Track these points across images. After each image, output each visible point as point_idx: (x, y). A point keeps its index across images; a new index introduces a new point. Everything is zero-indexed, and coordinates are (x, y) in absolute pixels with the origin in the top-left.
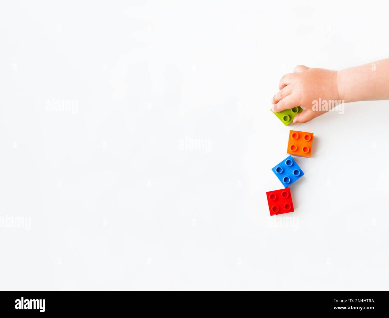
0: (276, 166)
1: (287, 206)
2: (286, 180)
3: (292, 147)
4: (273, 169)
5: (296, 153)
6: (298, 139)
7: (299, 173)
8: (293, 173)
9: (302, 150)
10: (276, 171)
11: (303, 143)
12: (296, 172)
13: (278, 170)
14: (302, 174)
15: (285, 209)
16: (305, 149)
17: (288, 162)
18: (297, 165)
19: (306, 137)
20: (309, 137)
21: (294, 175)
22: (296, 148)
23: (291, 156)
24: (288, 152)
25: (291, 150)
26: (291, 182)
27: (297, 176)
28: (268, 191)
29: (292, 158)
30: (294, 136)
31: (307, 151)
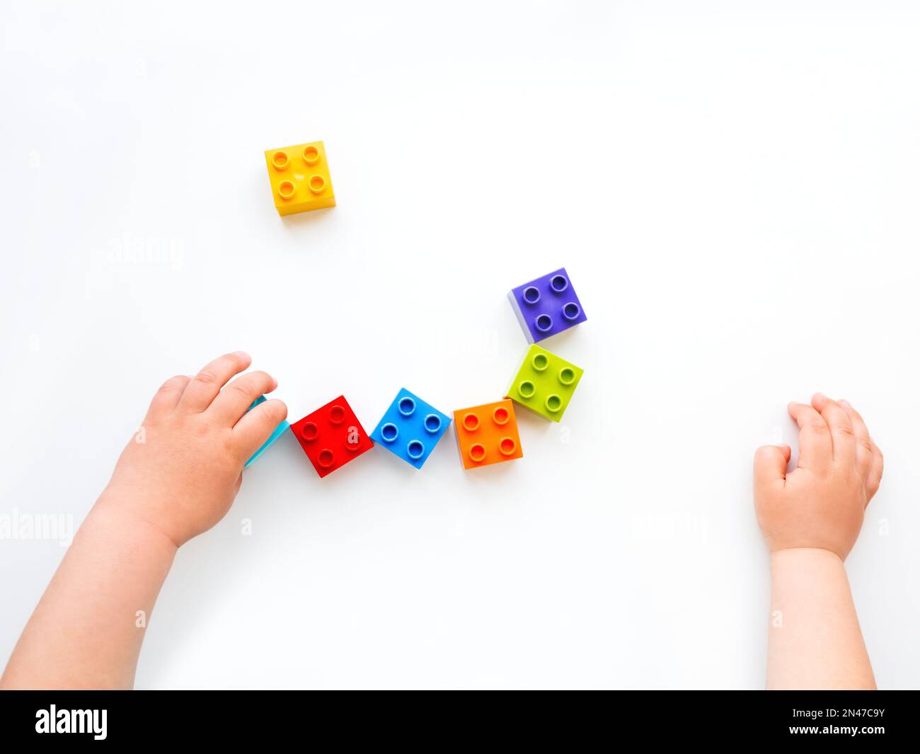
0: (411, 394)
1: (327, 455)
2: (390, 430)
3: (472, 419)
4: (404, 391)
5: (461, 431)
6: (495, 424)
7: (416, 455)
8: (412, 442)
9: (473, 445)
10: (403, 399)
11: (491, 441)
12: (416, 447)
13: (407, 404)
14: (417, 462)
15: (320, 453)
16: (478, 450)
17: (433, 421)
18: (435, 445)
19: (508, 444)
20: (509, 449)
21: (409, 445)
22: (473, 427)
23: (452, 423)
24: (456, 413)
25: (464, 419)
26: (388, 444)
27: (409, 453)
28: (345, 397)
29: (448, 427)
30: (502, 413)
31: (475, 458)
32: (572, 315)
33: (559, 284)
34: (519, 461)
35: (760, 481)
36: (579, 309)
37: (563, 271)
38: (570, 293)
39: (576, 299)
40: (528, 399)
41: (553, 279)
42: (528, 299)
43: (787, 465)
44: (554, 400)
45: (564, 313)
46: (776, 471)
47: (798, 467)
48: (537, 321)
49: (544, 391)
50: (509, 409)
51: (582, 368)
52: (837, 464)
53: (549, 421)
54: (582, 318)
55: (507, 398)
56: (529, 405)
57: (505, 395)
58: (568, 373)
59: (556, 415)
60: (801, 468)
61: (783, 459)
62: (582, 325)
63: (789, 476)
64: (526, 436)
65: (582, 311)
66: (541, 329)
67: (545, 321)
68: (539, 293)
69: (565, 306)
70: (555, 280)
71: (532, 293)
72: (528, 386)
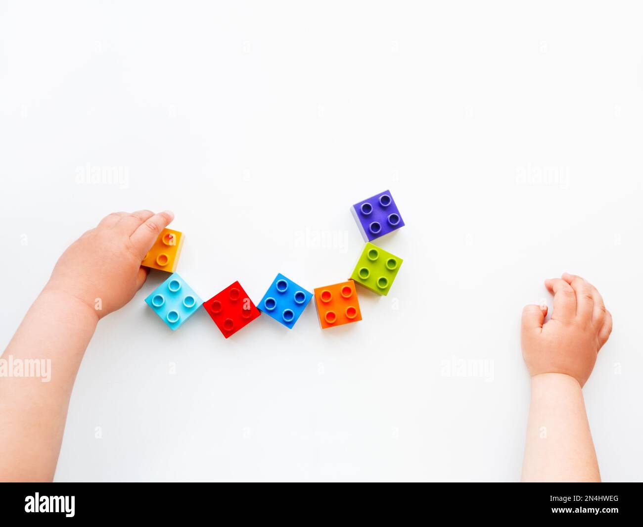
0: (286, 278)
1: (229, 323)
2: (270, 302)
3: (326, 295)
4: (280, 276)
5: (319, 302)
6: (342, 297)
7: (289, 319)
8: (286, 310)
9: (328, 312)
10: (279, 281)
11: (340, 309)
12: (288, 314)
13: (282, 284)
14: (290, 324)
15: (224, 321)
16: (331, 315)
17: (300, 296)
18: (302, 311)
19: (352, 311)
20: (353, 315)
21: (283, 312)
22: (328, 300)
23: (313, 297)
24: (316, 290)
25: (321, 294)
26: (270, 312)
27: (284, 318)
28: (240, 283)
29: (311, 300)
30: (347, 290)
31: (329, 321)
32: (394, 223)
33: (385, 202)
34: (359, 322)
35: (526, 329)
36: (399, 218)
37: (388, 192)
38: (393, 208)
39: (397, 211)
40: (365, 280)
41: (381, 197)
42: (365, 212)
43: (544, 318)
44: (383, 281)
45: (389, 221)
46: (536, 323)
47: (552, 319)
48: (370, 226)
49: (376, 274)
50: (352, 287)
51: (402, 258)
52: (579, 318)
53: (380, 295)
54: (402, 224)
55: (351, 279)
56: (366, 284)
57: (349, 278)
58: (392, 262)
59: (384, 291)
60: (553, 319)
61: (542, 314)
62: (401, 229)
63: (545, 326)
64: (364, 305)
65: (401, 219)
66: (373, 232)
67: (376, 226)
68: (372, 207)
69: (389, 216)
70: (382, 198)
71: (367, 208)
72: (365, 271)
